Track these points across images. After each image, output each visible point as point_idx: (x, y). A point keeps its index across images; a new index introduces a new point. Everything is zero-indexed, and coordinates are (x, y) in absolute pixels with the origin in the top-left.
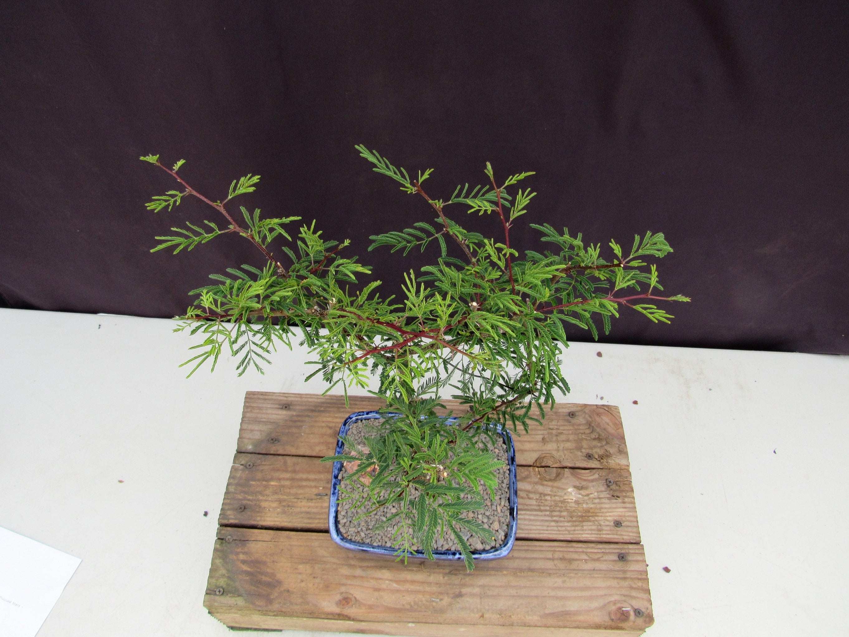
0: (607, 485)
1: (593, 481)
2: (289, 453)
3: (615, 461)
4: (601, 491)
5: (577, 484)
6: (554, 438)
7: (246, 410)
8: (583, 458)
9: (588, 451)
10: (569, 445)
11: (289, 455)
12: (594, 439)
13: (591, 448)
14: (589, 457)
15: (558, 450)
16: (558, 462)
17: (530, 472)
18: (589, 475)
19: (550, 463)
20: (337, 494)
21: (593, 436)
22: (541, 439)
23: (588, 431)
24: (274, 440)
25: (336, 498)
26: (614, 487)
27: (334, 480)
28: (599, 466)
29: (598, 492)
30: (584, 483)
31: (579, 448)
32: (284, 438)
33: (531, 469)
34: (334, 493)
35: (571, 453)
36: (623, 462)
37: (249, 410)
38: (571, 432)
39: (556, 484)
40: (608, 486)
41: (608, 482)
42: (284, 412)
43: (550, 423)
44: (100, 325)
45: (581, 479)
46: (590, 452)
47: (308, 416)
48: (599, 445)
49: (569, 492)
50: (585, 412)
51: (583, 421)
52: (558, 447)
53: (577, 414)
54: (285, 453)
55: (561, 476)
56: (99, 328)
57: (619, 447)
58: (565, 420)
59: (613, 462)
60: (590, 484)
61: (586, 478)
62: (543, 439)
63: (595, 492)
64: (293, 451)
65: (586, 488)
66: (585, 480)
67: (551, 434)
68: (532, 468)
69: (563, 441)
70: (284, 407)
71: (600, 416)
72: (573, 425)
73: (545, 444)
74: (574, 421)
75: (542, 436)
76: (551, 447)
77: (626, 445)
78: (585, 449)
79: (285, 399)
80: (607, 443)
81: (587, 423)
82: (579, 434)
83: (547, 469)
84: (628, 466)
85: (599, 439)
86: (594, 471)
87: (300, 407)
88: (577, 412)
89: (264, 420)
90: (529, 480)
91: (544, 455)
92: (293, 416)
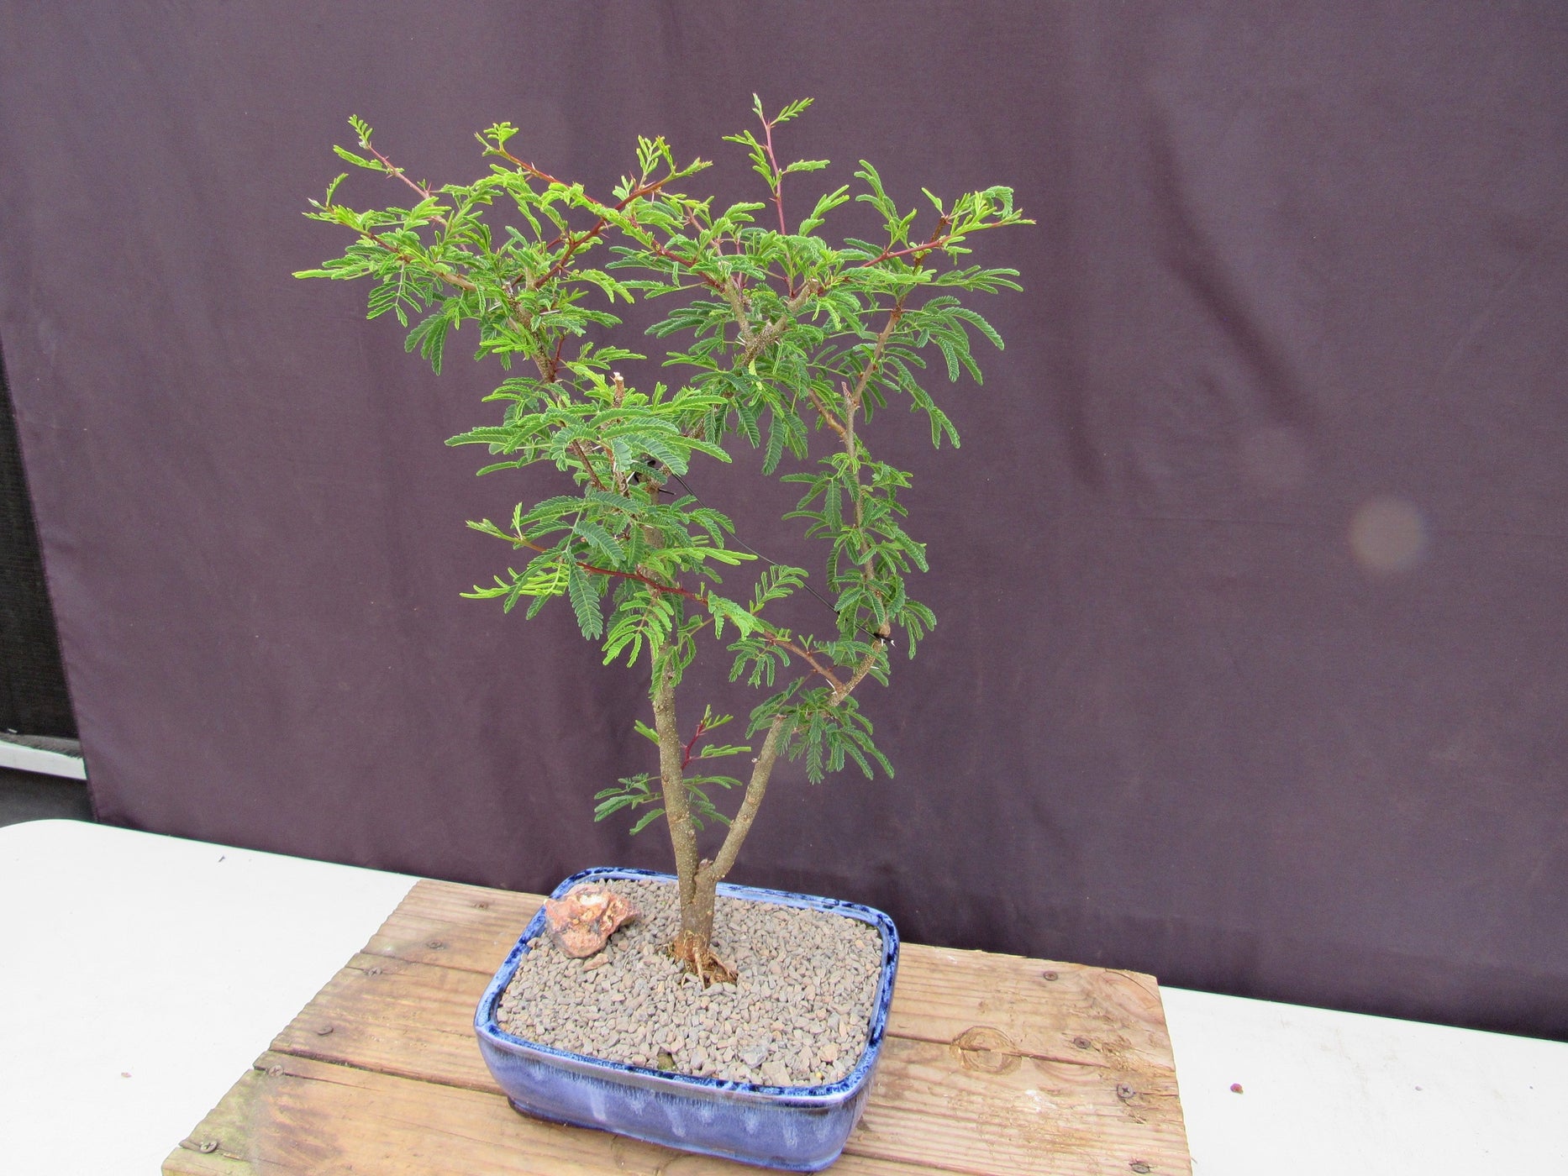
0: (1119, 1096)
1: (1085, 1084)
2: (457, 966)
3: (1140, 1056)
4: (1103, 1104)
5: (1050, 1084)
6: (1007, 1006)
7: (406, 901)
8: (1066, 1044)
9: (1078, 1034)
10: (1038, 1020)
11: (458, 969)
12: (1095, 1018)
13: (1088, 1031)
14: (1082, 1044)
15: (1011, 1025)
16: (1009, 1044)
17: (942, 1052)
18: (1079, 1073)
19: (990, 1043)
20: (514, 965)
21: (1093, 1012)
22: (977, 1004)
23: (1082, 1004)
24: (435, 945)
25: (510, 968)
26: (1136, 1101)
27: (518, 945)
28: (1102, 1061)
29: (1094, 1104)
30: (1062, 1085)
31: (1061, 1029)
32: (458, 945)
33: (947, 1048)
34: (509, 962)
35: (1041, 1032)
36: (1160, 1060)
37: (412, 901)
38: (1043, 1001)
39: (998, 1078)
40: (1122, 1099)
41: (1121, 1091)
42: (477, 911)
43: (999, 983)
44: (223, 858)
45: (1057, 1077)
46: (1084, 1036)
47: (518, 921)
48: (1105, 1027)
49: (1025, 1095)
50: (1079, 975)
51: (1074, 989)
52: (1012, 1020)
53: (1060, 976)
54: (451, 964)
55: (1012, 1068)
56: (220, 861)
57: (1150, 1035)
58: (1034, 982)
59: (1135, 1057)
60: (1079, 1089)
61: (1071, 1078)
62: (981, 1004)
63: (1089, 1103)
64: (467, 963)
65: (1070, 1094)
66: (1067, 1081)
67: (1000, 1000)
68: (948, 1046)
69: (1025, 1012)
70: (478, 906)
71: (1111, 985)
72: (1051, 992)
73: (984, 1012)
74: (1051, 985)
75: (979, 1000)
76: (998, 1018)
77: (1167, 1035)
78: (1072, 1029)
79: (486, 895)
80: (1124, 1026)
81: (1082, 991)
82: (1061, 1006)
83: (981, 1053)
84: (1173, 1071)
85: (1107, 1019)
86: (1091, 1068)
87: (508, 909)
88: (1062, 973)
89: (433, 917)
90: (939, 1064)
91: (979, 1030)
92: (489, 917)
